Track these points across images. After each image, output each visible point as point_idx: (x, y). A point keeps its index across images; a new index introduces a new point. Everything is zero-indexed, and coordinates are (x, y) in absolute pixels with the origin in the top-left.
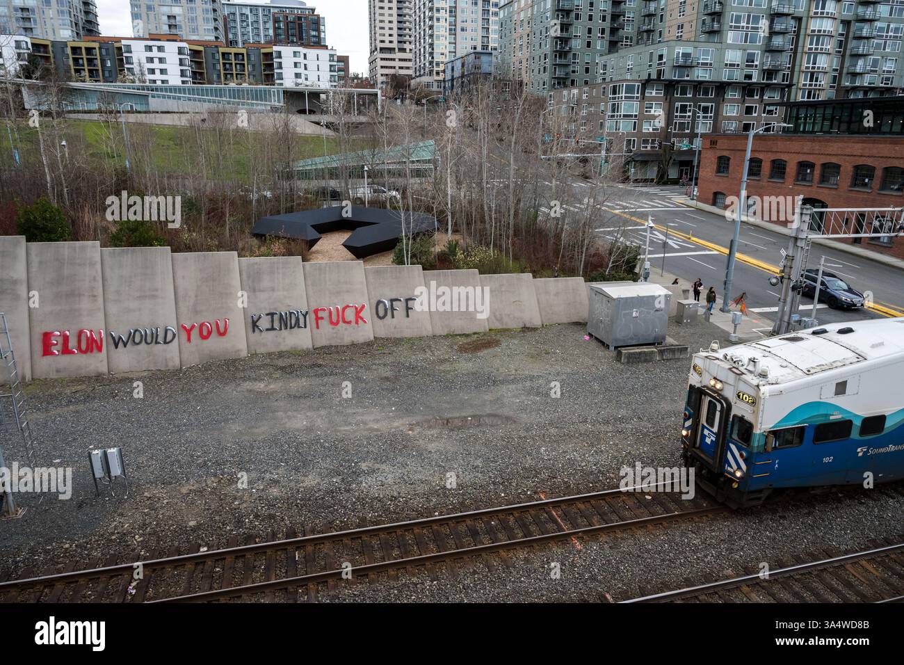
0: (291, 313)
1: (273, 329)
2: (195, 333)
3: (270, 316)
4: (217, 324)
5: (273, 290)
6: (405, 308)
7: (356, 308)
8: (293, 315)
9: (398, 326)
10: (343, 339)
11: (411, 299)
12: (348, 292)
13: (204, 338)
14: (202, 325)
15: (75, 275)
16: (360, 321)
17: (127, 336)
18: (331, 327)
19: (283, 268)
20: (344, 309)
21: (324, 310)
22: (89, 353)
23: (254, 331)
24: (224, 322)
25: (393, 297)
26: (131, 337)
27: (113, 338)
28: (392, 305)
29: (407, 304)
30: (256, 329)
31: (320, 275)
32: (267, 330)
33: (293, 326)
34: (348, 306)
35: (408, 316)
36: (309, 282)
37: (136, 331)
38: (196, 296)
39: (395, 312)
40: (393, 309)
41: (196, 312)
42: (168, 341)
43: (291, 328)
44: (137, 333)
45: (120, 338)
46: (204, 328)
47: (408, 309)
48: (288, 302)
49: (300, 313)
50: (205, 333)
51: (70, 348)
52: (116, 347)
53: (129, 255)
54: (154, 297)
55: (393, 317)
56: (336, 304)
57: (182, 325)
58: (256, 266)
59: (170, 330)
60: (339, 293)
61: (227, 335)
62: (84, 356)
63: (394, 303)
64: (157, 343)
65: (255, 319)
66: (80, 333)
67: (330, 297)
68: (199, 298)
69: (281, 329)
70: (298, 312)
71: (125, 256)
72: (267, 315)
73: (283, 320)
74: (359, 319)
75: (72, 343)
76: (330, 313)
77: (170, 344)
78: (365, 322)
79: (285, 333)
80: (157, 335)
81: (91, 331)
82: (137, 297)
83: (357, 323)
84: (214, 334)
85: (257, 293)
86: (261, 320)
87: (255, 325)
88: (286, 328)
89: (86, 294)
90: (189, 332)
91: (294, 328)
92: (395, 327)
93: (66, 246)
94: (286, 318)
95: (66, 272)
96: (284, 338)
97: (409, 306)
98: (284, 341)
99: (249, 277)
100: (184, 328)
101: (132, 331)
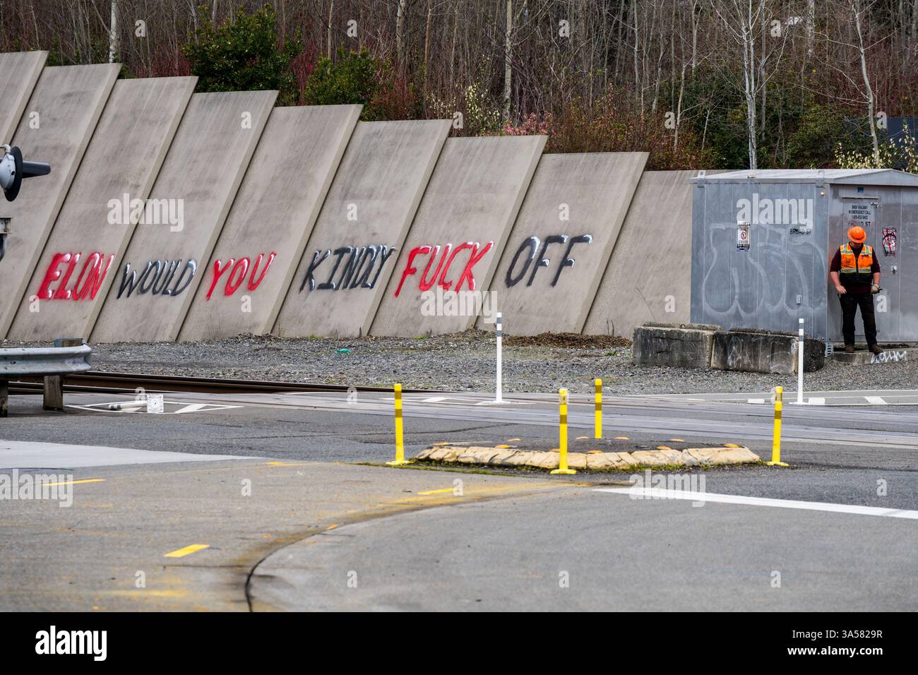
0: (370, 251)
1: (326, 286)
2: (223, 279)
3: (337, 256)
4: (256, 266)
5: (370, 195)
6: (560, 260)
7: (475, 251)
8: (369, 255)
9: (525, 308)
10: (420, 324)
11: (580, 239)
12: (482, 210)
13: (229, 291)
14: (239, 263)
15: (138, 142)
16: (465, 283)
17: (140, 274)
18: (417, 292)
19: (408, 145)
20: (456, 251)
21: (425, 251)
22: (79, 300)
23: (302, 288)
24: (266, 260)
25: (553, 233)
26: (145, 275)
27: (125, 275)
28: (543, 251)
29: (568, 252)
30: (307, 286)
31: (461, 166)
32: (322, 287)
33: (357, 282)
34: (465, 246)
35: (554, 283)
36: (436, 184)
37: (155, 264)
38: (261, 201)
39: (540, 269)
40: (540, 262)
41: (246, 235)
42: (178, 290)
43: (354, 286)
44: (154, 268)
45: (132, 277)
46: (239, 270)
47: (565, 262)
48: (377, 225)
49: (380, 253)
50: (233, 283)
51: (67, 287)
52: (119, 297)
53: (218, 109)
54: (206, 194)
55: (529, 284)
56: (449, 241)
57: (216, 262)
58: (375, 140)
59: (192, 266)
60: (467, 211)
61: (257, 290)
62: (73, 303)
63: (549, 247)
64: (165, 292)
65: (316, 261)
66: (91, 257)
67: (448, 222)
68: (263, 205)
69: (337, 288)
70: (378, 249)
71: (213, 109)
72: (336, 252)
73: (352, 264)
74: (466, 279)
75: (73, 280)
76: (432, 259)
77: (177, 296)
78: (471, 287)
79: (341, 293)
80: (173, 274)
81: (102, 256)
82: (188, 195)
83: (457, 290)
84: (245, 284)
85: (345, 202)
86: (323, 263)
87: (309, 276)
88: (345, 287)
89: (131, 182)
90: (217, 274)
91: (356, 286)
92: (521, 308)
93: (155, 85)
94: (358, 261)
95: (132, 135)
96: (332, 310)
97: (570, 258)
98: (329, 317)
99: (353, 165)
100: (217, 265)
101: (150, 264)
